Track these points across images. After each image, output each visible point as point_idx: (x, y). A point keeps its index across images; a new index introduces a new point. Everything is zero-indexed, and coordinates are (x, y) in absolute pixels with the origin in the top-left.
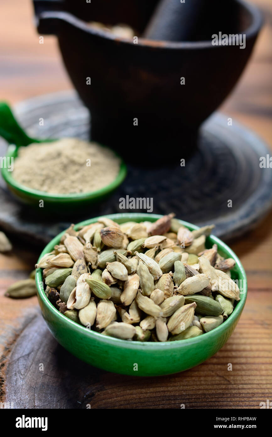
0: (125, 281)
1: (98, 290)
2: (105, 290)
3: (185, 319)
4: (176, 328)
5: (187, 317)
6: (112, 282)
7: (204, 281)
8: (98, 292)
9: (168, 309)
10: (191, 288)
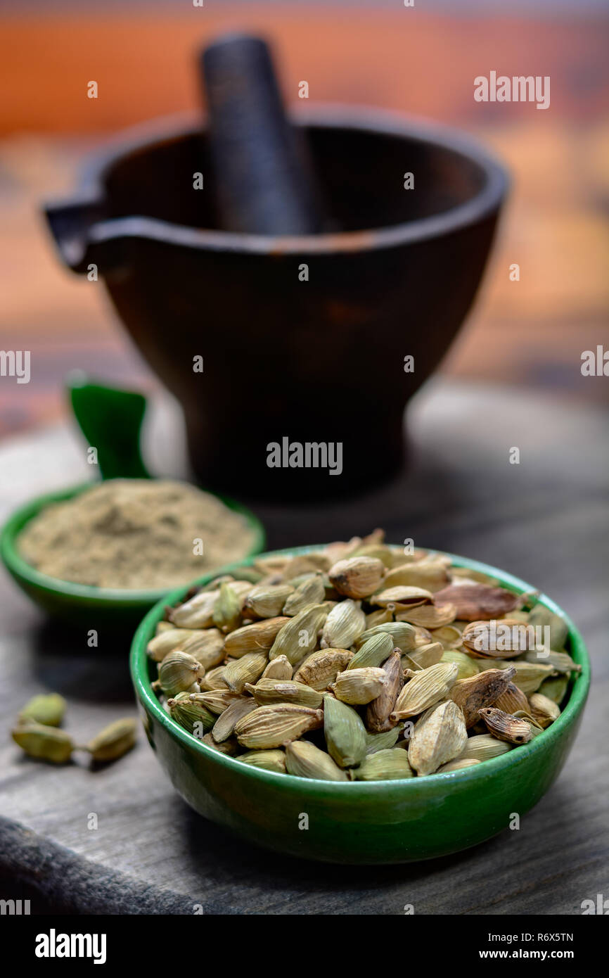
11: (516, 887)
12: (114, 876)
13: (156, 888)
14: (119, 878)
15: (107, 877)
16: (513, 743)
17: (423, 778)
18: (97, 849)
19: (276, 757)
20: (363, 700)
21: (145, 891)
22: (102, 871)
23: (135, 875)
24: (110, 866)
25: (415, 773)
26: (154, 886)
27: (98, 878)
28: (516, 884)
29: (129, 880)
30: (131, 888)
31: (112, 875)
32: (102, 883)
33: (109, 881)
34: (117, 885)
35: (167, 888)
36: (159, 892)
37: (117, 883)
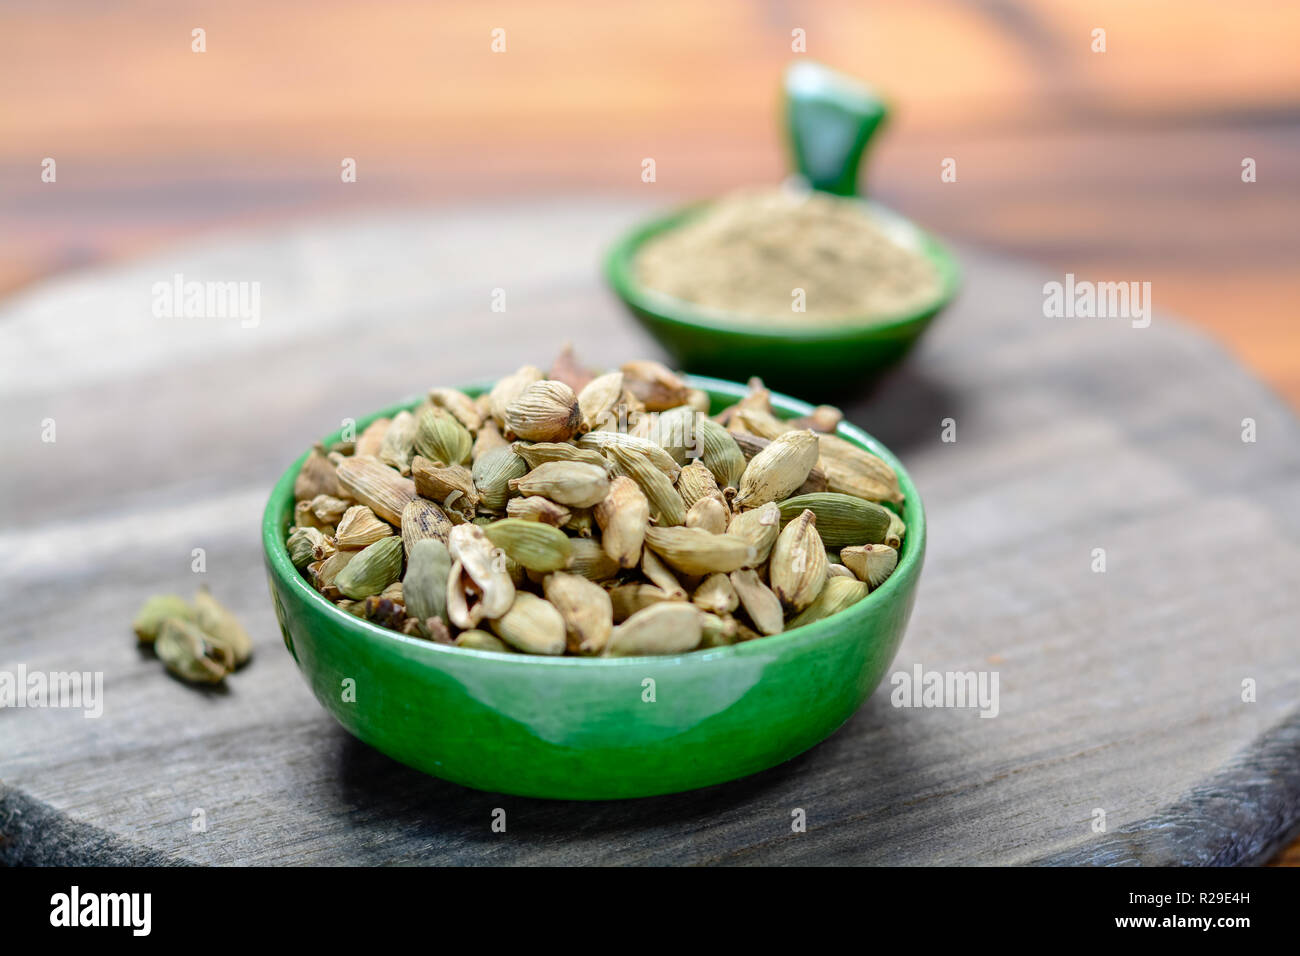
0: (596, 506)
1: (532, 547)
2: (551, 540)
3: (813, 556)
4: (803, 585)
5: (815, 549)
6: (561, 516)
7: (805, 450)
8: (535, 551)
9: (763, 536)
10: (779, 480)
11: (693, 860)
12: (107, 839)
13: (164, 855)
14: (113, 842)
15: (96, 841)
18: (90, 803)
21: (148, 860)
22: (93, 833)
23: (136, 838)
24: (101, 827)
26: (161, 852)
27: (84, 843)
28: (693, 857)
29: (126, 845)
30: (128, 857)
31: (103, 838)
32: (89, 850)
33: (99, 846)
34: (109, 852)
35: (180, 856)
36: (168, 861)
37: (110, 849)
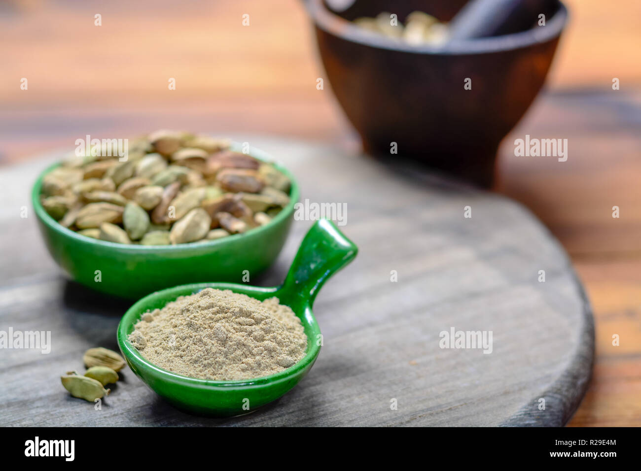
16: (232, 233)
17: (174, 246)
19: (95, 233)
20: (149, 206)
25: (170, 243)
